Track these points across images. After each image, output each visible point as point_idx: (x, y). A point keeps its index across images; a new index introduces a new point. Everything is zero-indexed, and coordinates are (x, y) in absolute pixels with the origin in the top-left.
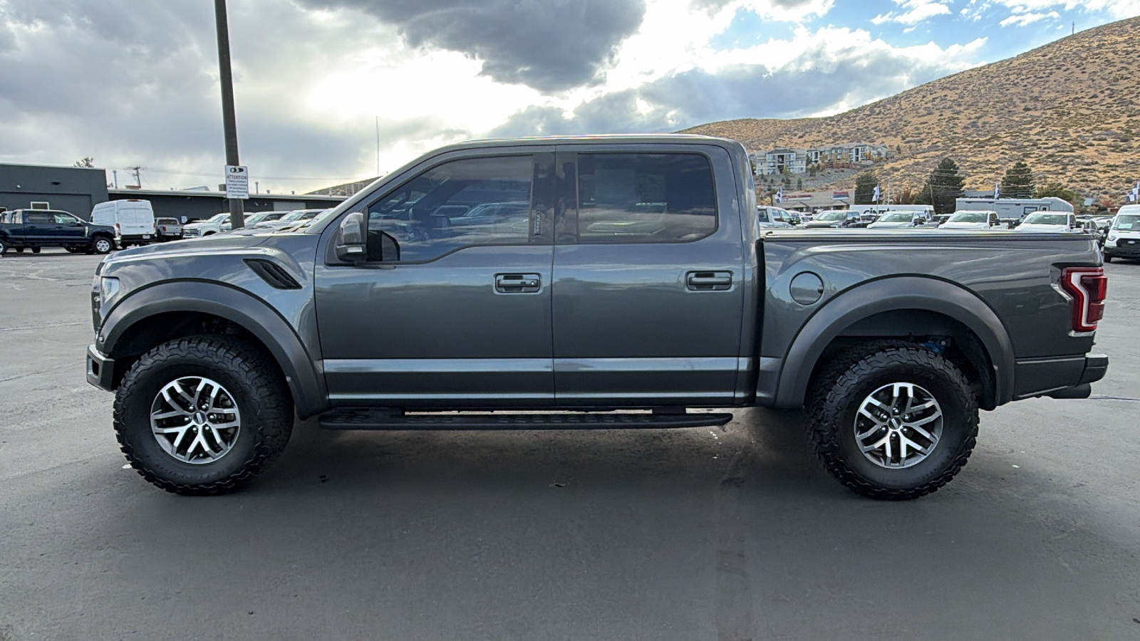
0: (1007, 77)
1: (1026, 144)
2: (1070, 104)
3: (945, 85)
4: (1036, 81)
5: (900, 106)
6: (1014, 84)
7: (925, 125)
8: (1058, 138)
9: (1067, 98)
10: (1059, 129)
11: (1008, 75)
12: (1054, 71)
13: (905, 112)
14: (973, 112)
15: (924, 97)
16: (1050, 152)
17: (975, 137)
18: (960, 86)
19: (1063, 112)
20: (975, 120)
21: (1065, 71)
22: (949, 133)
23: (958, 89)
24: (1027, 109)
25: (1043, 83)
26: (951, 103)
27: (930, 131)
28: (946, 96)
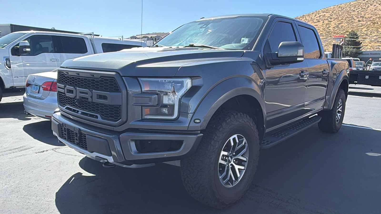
0: (350, 8)
2: (377, 19)
3: (324, 11)
4: (362, 10)
5: (306, 18)
6: (353, 11)
7: (317, 26)
8: (376, 33)
9: (376, 17)
10: (374, 29)
11: (350, 7)
12: (370, 6)
13: (308, 21)
14: (337, 21)
15: (315, 15)
17: (339, 32)
18: (330, 11)
19: (375, 22)
20: (338, 25)
21: (374, 6)
22: (327, 30)
23: (329, 12)
24: (359, 21)
25: (365, 11)
26: (327, 18)
27: (319, 29)
28: (325, 15)
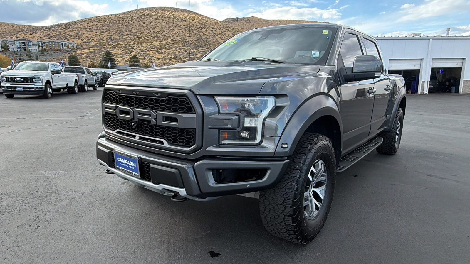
0: (119, 21)
1: (130, 48)
2: (142, 35)
3: (96, 20)
4: (129, 24)
5: (78, 26)
6: (122, 24)
7: (91, 36)
8: (140, 47)
9: (140, 32)
10: (140, 43)
11: (119, 20)
12: (135, 21)
13: (81, 29)
14: (109, 33)
15: (88, 24)
16: (139, 51)
17: (111, 43)
18: (102, 22)
19: (140, 37)
20: (110, 36)
21: (138, 22)
22: (101, 40)
23: (101, 23)
24: (128, 35)
25: (132, 25)
26: (99, 28)
27: (93, 39)
28: (97, 25)
